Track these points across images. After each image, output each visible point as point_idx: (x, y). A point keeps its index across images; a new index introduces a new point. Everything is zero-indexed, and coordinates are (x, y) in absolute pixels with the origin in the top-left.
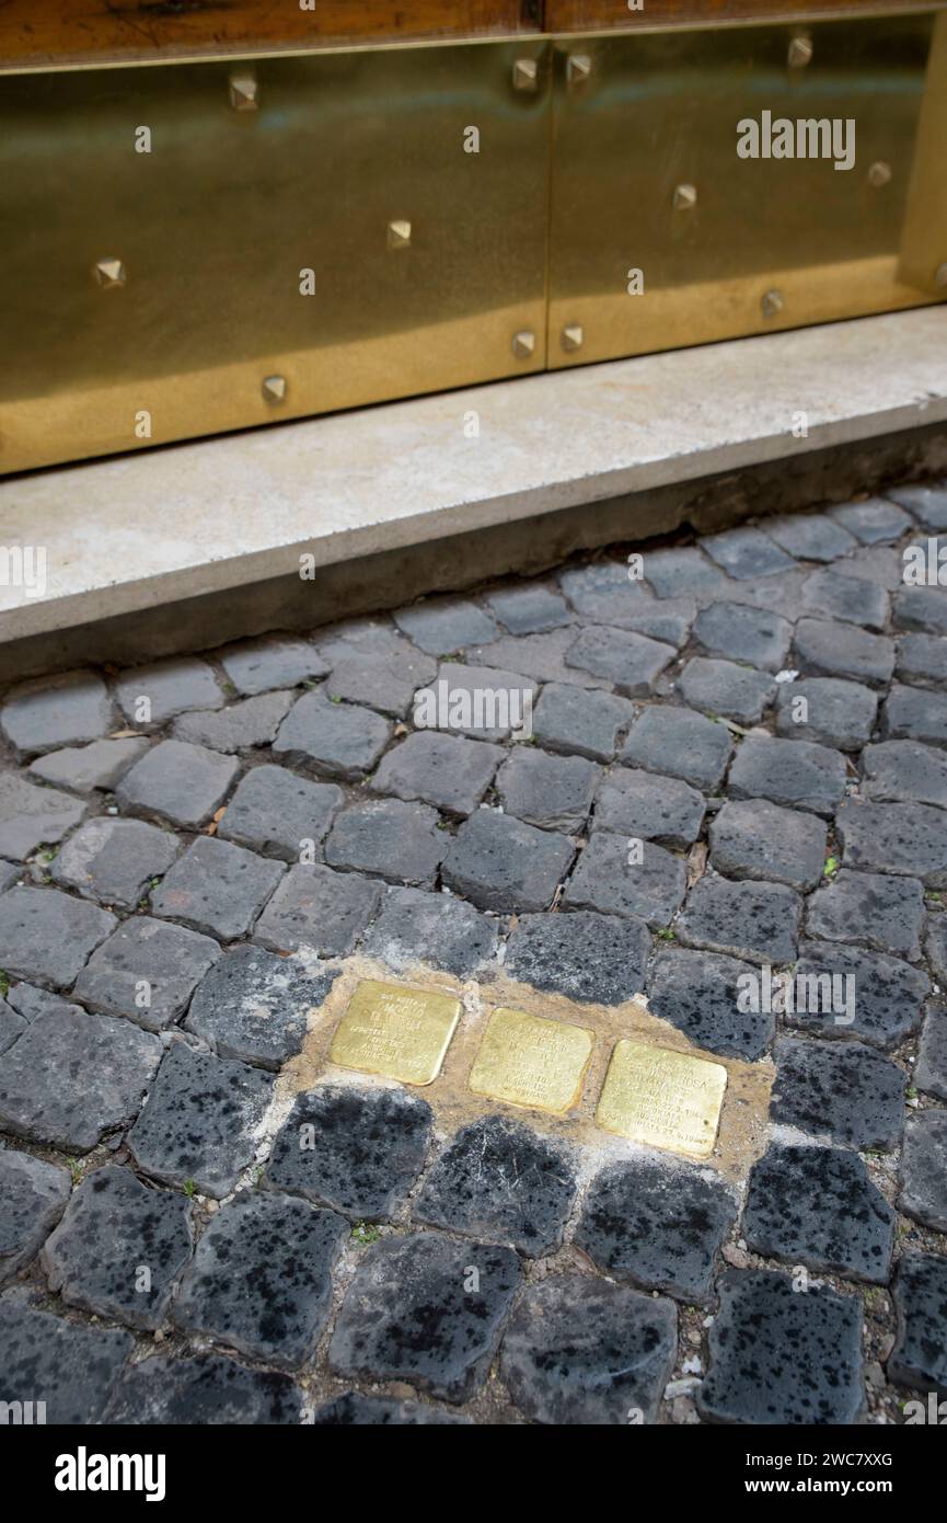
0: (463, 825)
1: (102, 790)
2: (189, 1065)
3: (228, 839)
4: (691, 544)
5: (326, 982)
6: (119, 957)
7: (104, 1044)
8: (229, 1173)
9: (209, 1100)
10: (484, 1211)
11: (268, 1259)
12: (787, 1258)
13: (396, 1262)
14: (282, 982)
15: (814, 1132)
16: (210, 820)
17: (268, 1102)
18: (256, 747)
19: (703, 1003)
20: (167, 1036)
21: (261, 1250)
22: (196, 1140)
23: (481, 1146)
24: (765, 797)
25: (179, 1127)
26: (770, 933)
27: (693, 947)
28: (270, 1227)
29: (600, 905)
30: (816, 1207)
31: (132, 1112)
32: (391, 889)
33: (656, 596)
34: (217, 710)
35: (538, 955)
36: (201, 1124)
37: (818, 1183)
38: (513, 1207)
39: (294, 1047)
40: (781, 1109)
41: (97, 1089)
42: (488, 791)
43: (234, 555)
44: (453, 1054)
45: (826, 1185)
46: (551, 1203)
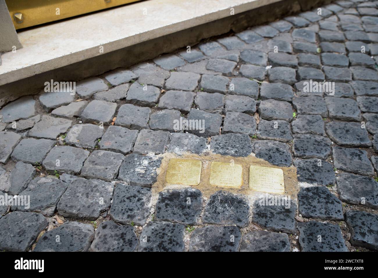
0: (188, 114)
1: (76, 117)
2: (124, 189)
3: (119, 125)
4: (233, 35)
5: (160, 160)
6: (94, 162)
7: (95, 187)
8: (144, 218)
9: (132, 198)
10: (224, 217)
11: (163, 240)
12: (315, 217)
13: (202, 235)
14: (146, 162)
15: (312, 183)
16: (112, 121)
17: (151, 196)
18: (121, 99)
19: (271, 153)
20: (114, 182)
21: (160, 238)
22: (131, 210)
23: (218, 200)
24: (272, 98)
25: (125, 207)
26: (284, 133)
27: (263, 139)
28: (161, 231)
29: (234, 131)
30: (319, 202)
31: (108, 205)
32: (171, 134)
33: (227, 49)
34: (107, 91)
35: (220, 146)
36: (131, 205)
37: (317, 196)
38: (233, 215)
39: (154, 180)
40: (301, 178)
41: (96, 200)
42: (193, 105)
43: (107, 42)
44: (203, 176)
45: (320, 196)
46: (244, 212)
